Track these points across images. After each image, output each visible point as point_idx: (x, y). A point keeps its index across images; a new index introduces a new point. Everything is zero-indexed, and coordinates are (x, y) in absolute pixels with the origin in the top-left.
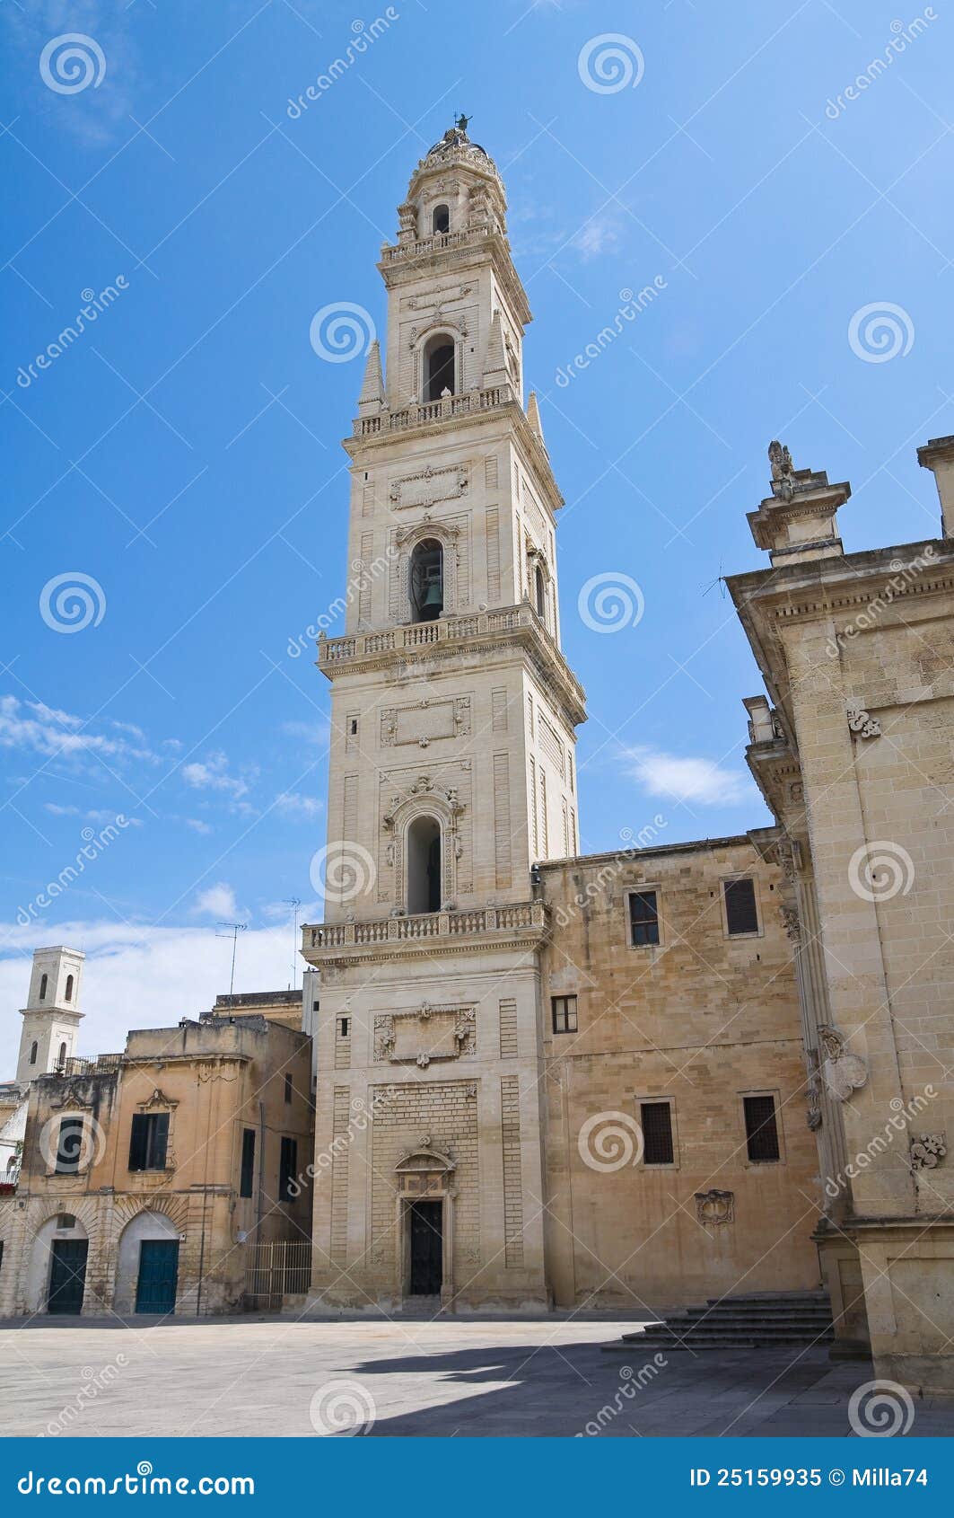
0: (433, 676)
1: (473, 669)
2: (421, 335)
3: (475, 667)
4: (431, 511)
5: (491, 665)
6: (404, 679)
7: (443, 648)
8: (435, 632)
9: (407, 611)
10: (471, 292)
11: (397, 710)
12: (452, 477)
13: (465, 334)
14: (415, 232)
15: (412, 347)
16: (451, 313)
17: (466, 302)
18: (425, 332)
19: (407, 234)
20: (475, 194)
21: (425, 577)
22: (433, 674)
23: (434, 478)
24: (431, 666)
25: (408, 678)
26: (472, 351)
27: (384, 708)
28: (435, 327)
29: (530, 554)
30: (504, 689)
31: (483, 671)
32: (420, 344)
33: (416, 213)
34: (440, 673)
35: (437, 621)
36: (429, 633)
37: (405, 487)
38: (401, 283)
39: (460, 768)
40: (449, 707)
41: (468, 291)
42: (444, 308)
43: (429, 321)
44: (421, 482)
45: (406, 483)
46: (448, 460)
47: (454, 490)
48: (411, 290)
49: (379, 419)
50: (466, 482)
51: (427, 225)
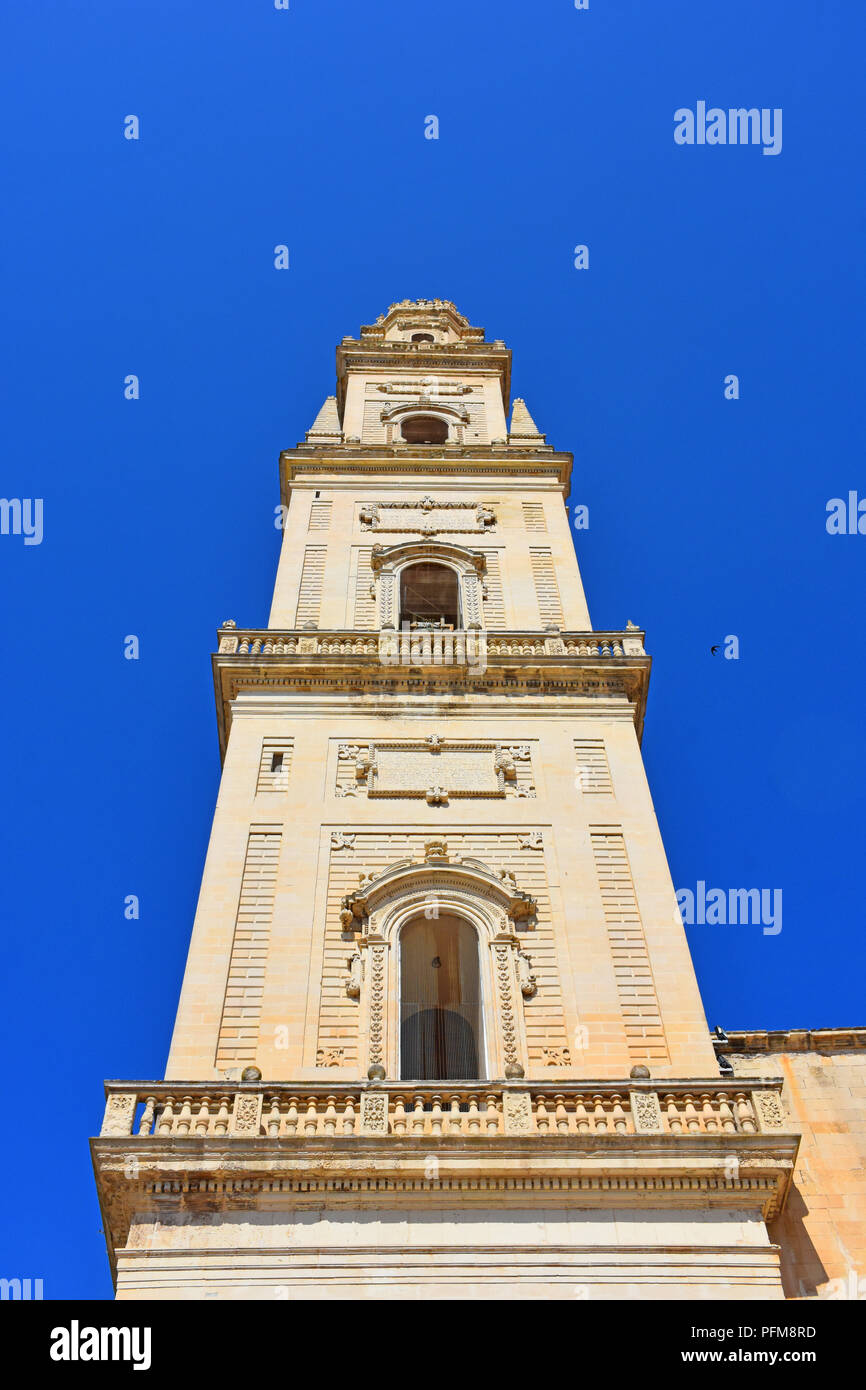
1: (533, 710)
2: (399, 412)
4: (433, 538)
5: (569, 707)
6: (392, 706)
10: (472, 392)
11: (375, 747)
12: (467, 513)
13: (466, 420)
15: (383, 418)
16: (443, 402)
17: (466, 398)
18: (405, 410)
22: (451, 707)
23: (434, 511)
25: (399, 706)
26: (476, 435)
27: (346, 742)
28: (420, 409)
30: (598, 745)
32: (398, 418)
34: (468, 707)
37: (386, 513)
38: (369, 370)
39: (521, 845)
40: (490, 755)
41: (467, 391)
42: (432, 398)
43: (410, 405)
44: (411, 513)
45: (388, 509)
46: (458, 497)
47: (474, 525)
48: (385, 378)
50: (493, 520)
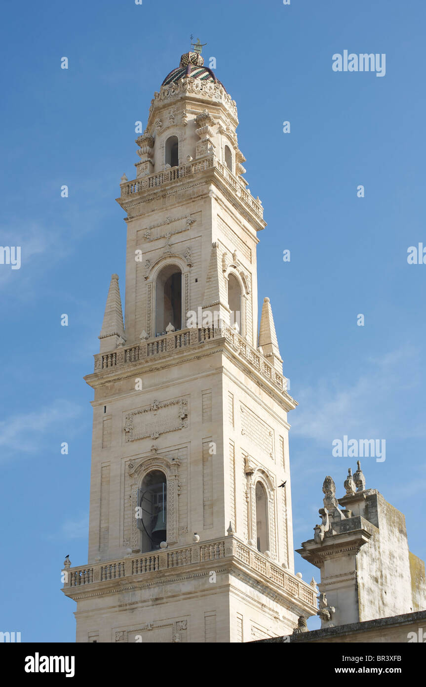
0: (157, 600)
1: (189, 595)
2: (153, 267)
3: (190, 593)
4: (158, 443)
5: (204, 591)
6: (134, 604)
7: (164, 576)
8: (156, 562)
9: (137, 539)
10: (195, 224)
11: (128, 632)
12: (174, 411)
13: (190, 266)
14: (151, 163)
15: (146, 278)
16: (179, 243)
17: (192, 233)
18: (157, 263)
19: (143, 166)
20: (201, 123)
21: (155, 503)
22: (157, 599)
23: (160, 411)
24: (154, 592)
25: (137, 603)
26: (196, 281)
27: (118, 630)
28: (165, 258)
29: (249, 474)
30: (213, 613)
31: (197, 597)
32: (153, 276)
33: (152, 143)
34: (162, 598)
35: (159, 551)
36: (152, 563)
37: (137, 419)
38: (137, 216)
40: (169, 629)
41: (192, 222)
42: (174, 239)
43: (160, 253)
44: (149, 417)
45: (137, 415)
46: (172, 393)
47: (178, 422)
48: (146, 222)
49: (116, 354)
50: (186, 415)
51: (161, 155)
